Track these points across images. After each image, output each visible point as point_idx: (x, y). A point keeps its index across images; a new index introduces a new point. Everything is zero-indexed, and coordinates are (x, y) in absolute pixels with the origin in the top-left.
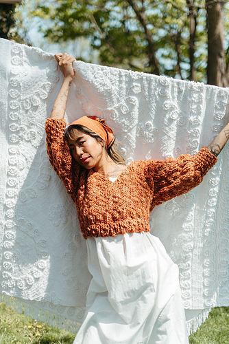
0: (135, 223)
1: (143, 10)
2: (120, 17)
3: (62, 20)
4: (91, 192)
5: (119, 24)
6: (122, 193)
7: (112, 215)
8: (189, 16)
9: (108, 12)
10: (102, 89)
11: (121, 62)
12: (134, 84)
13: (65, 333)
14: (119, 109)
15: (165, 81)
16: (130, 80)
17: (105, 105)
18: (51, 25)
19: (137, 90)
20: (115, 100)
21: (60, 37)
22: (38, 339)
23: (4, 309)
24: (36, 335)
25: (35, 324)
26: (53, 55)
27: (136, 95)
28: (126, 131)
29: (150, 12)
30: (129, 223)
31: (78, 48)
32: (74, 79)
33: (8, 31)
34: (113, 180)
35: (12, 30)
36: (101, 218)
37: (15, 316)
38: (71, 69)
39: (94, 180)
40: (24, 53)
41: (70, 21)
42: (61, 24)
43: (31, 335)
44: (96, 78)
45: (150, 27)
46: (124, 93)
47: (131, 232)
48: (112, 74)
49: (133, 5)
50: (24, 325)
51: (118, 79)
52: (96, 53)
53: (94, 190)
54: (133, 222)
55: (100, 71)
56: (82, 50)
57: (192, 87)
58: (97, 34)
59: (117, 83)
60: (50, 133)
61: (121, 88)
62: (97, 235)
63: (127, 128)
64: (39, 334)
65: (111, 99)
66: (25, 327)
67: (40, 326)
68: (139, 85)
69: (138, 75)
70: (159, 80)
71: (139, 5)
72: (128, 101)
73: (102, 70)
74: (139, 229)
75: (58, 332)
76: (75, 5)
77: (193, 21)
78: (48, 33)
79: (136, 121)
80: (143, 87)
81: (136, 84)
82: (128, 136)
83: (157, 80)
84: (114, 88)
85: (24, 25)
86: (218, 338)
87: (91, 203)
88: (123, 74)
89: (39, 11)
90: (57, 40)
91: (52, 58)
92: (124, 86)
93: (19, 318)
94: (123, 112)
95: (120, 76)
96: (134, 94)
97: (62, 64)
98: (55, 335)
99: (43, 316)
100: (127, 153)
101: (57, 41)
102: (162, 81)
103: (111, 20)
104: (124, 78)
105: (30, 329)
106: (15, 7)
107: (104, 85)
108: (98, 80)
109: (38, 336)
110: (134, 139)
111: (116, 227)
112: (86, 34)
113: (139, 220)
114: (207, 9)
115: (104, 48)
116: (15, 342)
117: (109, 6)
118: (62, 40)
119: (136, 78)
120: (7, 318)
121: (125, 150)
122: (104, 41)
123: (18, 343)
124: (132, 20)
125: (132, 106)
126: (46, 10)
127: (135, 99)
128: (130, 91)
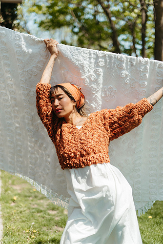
0: (97, 157)
1: (108, 7)
2: (92, 12)
3: (51, 14)
4: (64, 137)
5: (92, 17)
6: (86, 137)
7: (81, 152)
8: (141, 10)
9: (84, 8)
10: (77, 63)
11: (93, 44)
12: (100, 60)
13: (52, 236)
14: (89, 77)
15: (122, 57)
16: (97, 57)
17: (80, 74)
18: (44, 18)
19: (102, 64)
20: (86, 71)
21: (50, 26)
22: (33, 240)
23: (9, 219)
24: (32, 237)
25: (31, 229)
26: (43, 40)
27: (101, 67)
28: (94, 92)
29: (114, 8)
30: (93, 157)
31: (63, 34)
32: (58, 56)
33: (12, 22)
34: (79, 128)
35: (15, 22)
36: (73, 155)
37: (17, 224)
38: (55, 49)
39: (66, 129)
40: (22, 39)
41: (56, 14)
42: (50, 17)
43: (28, 237)
44: (73, 56)
45: (113, 19)
46: (93, 66)
47: (95, 163)
48: (84, 53)
49: (101, 3)
50: (23, 230)
51: (89, 56)
52: (76, 38)
53: (67, 136)
54: (96, 156)
55: (76, 51)
56: (66, 35)
57: (140, 61)
58: (76, 24)
59: (88, 59)
60: (39, 93)
61: (90, 63)
62: (71, 167)
63: (95, 91)
64: (34, 237)
65: (84, 70)
66: (24, 231)
67: (34, 231)
68: (103, 60)
69: (102, 53)
70: (117, 57)
71: (106, 3)
72: (96, 72)
73: (77, 50)
74: (101, 161)
75: (47, 235)
76: (60, 4)
77: (144, 14)
78: (41, 24)
79: (101, 86)
80: (105, 62)
81: (101, 60)
82: (96, 96)
83: (116, 57)
84: (85, 62)
85: (25, 18)
86: (161, 240)
87: (65, 145)
88: (92, 53)
89: (35, 8)
90: (48, 28)
91: (42, 41)
92: (93, 61)
93: (20, 225)
94: (92, 79)
95: (90, 54)
96: (99, 67)
97: (49, 46)
98: (45, 238)
99: (37, 224)
100: (95, 108)
101: (48, 30)
102: (119, 57)
103: (86, 14)
104: (92, 56)
105: (28, 233)
106: (17, 5)
107: (79, 60)
108: (74, 57)
109: (33, 238)
110: (100, 98)
111: (84, 161)
112: (68, 24)
113: (101, 155)
114: (154, 6)
115: (81, 34)
116: (17, 242)
117: (84, 4)
118: (51, 28)
119: (101, 55)
120: (12, 225)
121: (94, 106)
122: (81, 29)
123: (19, 243)
124: (100, 14)
125: (98, 75)
126: (40, 8)
127: (101, 70)
128: (97, 64)
